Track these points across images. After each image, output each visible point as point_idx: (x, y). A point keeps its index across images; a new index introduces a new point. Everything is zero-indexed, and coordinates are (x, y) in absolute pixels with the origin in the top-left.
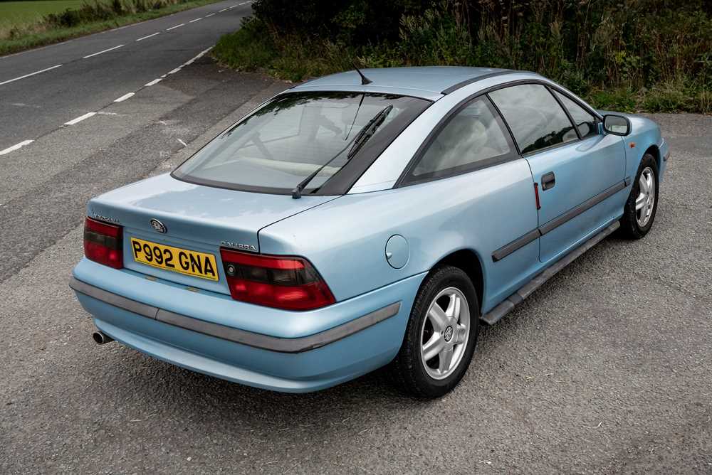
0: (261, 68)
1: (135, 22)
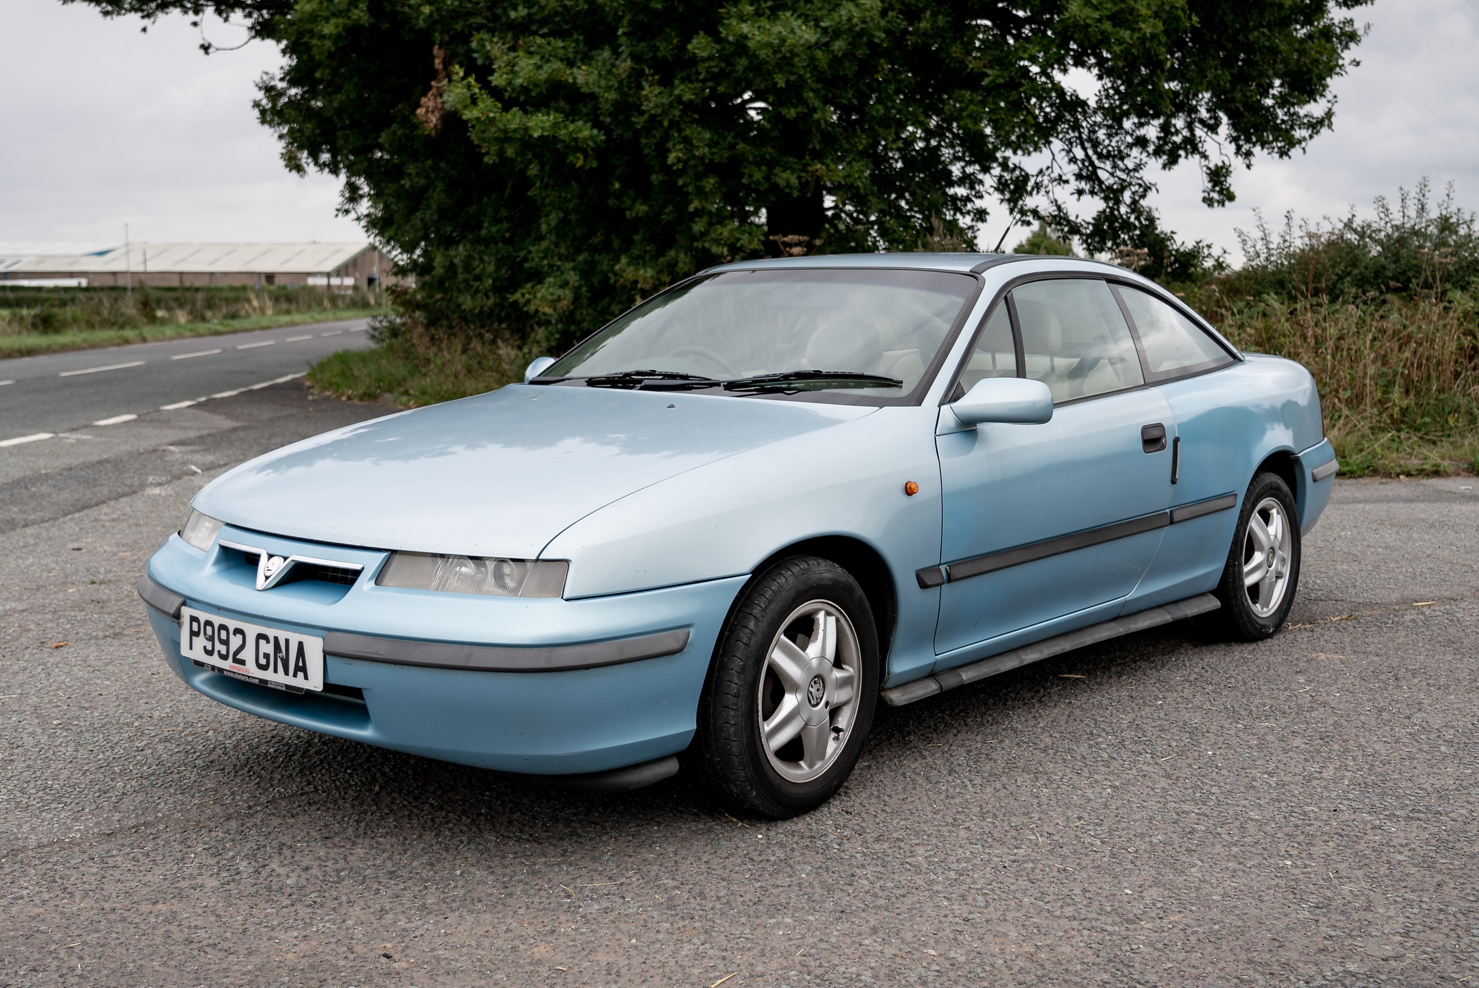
0: (388, 396)
1: (181, 336)
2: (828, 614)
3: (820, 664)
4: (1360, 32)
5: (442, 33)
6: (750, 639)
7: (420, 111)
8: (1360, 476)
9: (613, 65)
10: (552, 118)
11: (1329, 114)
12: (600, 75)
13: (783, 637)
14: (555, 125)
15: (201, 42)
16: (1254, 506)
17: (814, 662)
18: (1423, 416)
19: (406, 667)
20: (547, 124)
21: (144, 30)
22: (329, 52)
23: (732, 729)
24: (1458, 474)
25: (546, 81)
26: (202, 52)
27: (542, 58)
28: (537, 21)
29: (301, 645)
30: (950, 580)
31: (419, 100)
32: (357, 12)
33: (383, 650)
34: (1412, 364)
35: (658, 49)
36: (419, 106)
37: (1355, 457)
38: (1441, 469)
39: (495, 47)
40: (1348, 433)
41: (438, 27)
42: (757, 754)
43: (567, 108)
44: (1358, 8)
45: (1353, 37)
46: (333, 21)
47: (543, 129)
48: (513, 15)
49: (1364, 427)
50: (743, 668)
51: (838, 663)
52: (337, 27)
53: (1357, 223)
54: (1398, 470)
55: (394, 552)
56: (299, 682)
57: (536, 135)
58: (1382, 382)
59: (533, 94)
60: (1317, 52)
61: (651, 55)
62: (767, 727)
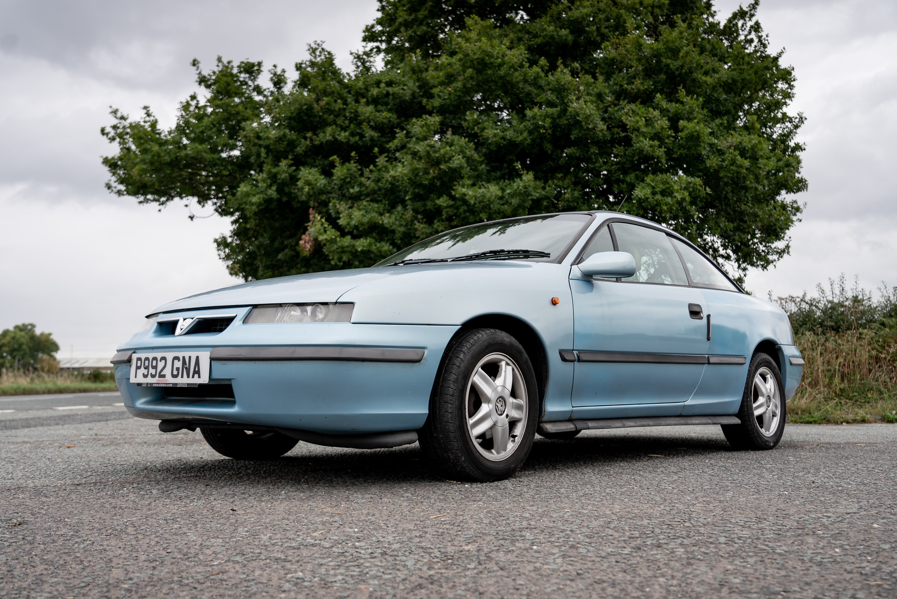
2: (507, 364)
3: (503, 390)
4: (801, 207)
5: (314, 202)
6: (460, 364)
7: (301, 242)
8: (820, 424)
9: (403, 214)
10: (368, 241)
11: (788, 247)
12: (396, 219)
13: (480, 369)
14: (370, 244)
15: (189, 215)
16: (756, 370)
17: (500, 389)
18: (853, 393)
19: (257, 362)
20: (366, 244)
21: (160, 211)
22: (255, 212)
23: (450, 415)
24: (876, 422)
25: (368, 222)
26: (190, 219)
27: (366, 212)
28: (365, 195)
29: (197, 358)
30: (579, 360)
31: (301, 236)
32: (270, 191)
33: (244, 353)
34: (844, 365)
35: (427, 205)
36: (300, 239)
37: (816, 413)
38: (866, 419)
39: (342, 207)
40: (812, 400)
41: (312, 198)
42: (465, 434)
43: (377, 237)
44: (800, 193)
45: (798, 209)
46: (257, 196)
47: (363, 246)
48: (352, 191)
49: (820, 397)
50: (457, 379)
51: (513, 394)
52: (259, 199)
53: (807, 299)
54: (842, 420)
55: (255, 306)
56: (196, 380)
57: (359, 249)
58: (829, 374)
59: (361, 229)
60: (779, 215)
61: (423, 208)
62: (471, 421)
